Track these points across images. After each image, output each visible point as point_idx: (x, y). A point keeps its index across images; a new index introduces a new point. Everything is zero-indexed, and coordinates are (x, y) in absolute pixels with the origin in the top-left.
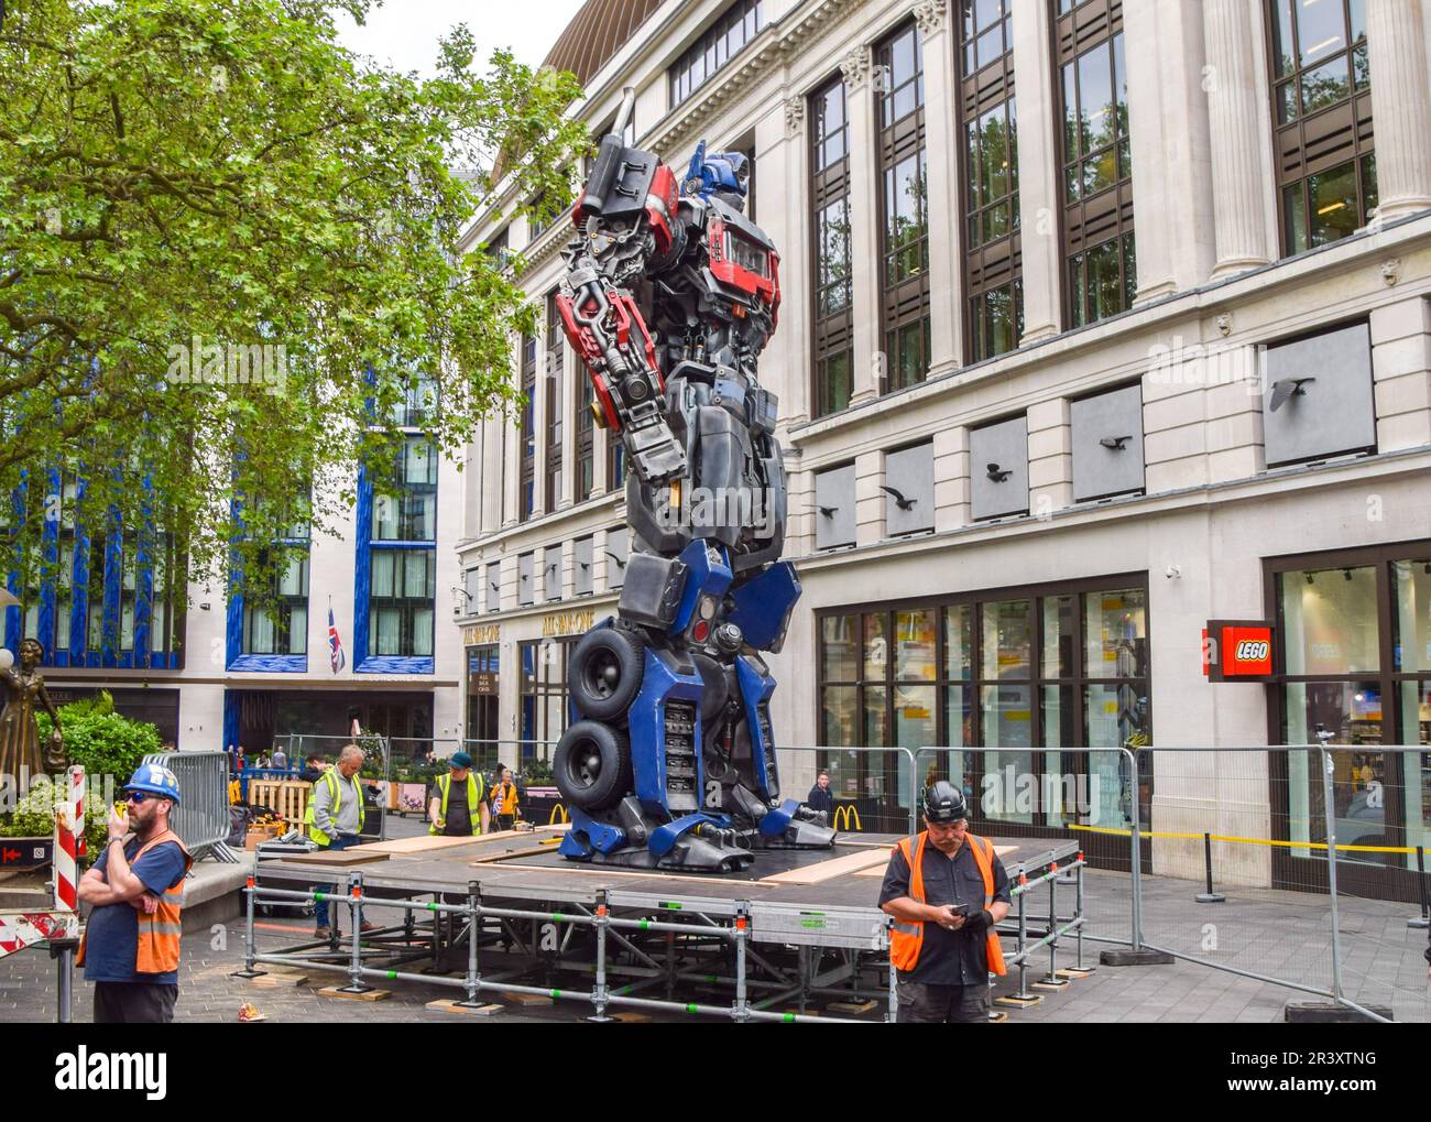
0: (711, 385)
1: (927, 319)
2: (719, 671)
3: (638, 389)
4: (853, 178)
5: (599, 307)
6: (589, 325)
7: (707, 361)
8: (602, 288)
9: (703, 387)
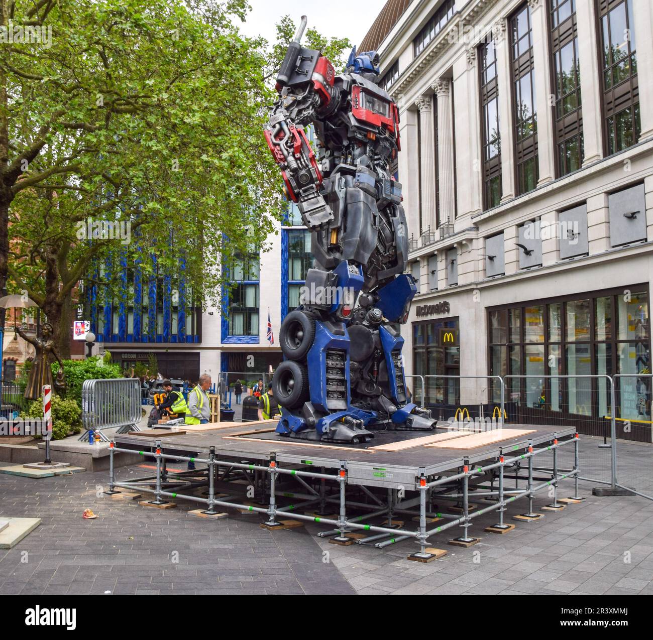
0: (354, 176)
1: (537, 157)
2: (369, 334)
3: (304, 178)
4: (500, 87)
5: (285, 134)
6: (279, 145)
7: (353, 164)
8: (287, 125)
9: (349, 177)
